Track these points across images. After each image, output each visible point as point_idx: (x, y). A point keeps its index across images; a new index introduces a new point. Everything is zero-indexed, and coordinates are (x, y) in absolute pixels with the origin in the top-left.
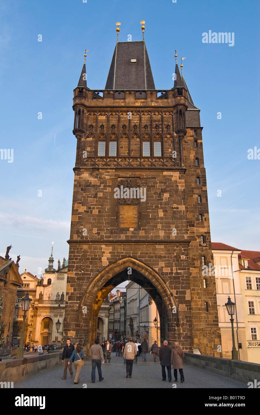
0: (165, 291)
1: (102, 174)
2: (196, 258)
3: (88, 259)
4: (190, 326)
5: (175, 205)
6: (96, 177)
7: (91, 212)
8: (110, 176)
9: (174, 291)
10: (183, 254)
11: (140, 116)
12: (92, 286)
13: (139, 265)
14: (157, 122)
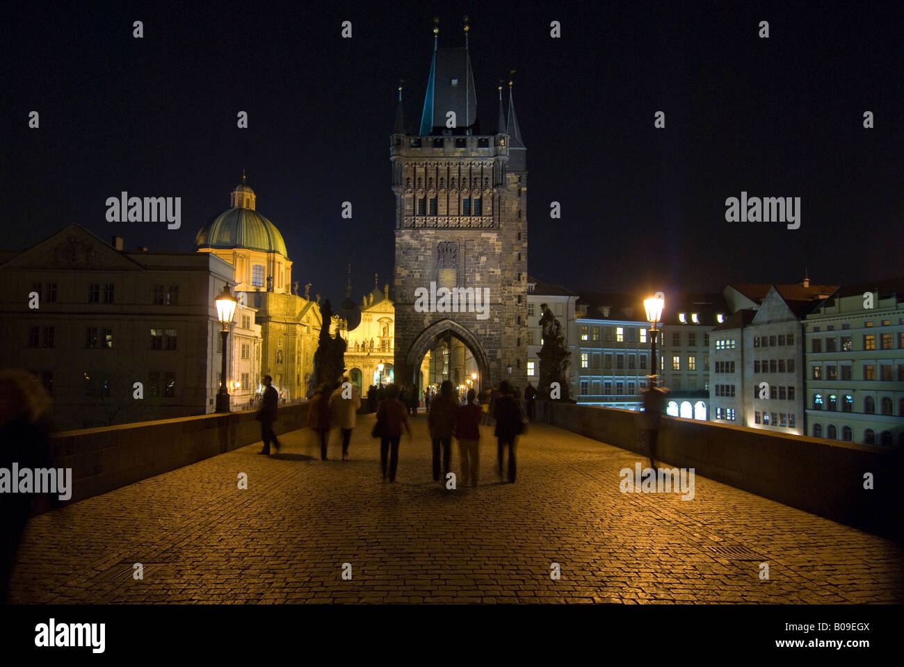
0: (479, 351)
1: (422, 236)
2: (511, 317)
3: (412, 322)
5: (492, 269)
6: (417, 240)
7: (413, 275)
8: (430, 238)
9: (487, 351)
10: (496, 317)
11: (459, 168)
12: (415, 345)
13: (457, 327)
14: (477, 176)
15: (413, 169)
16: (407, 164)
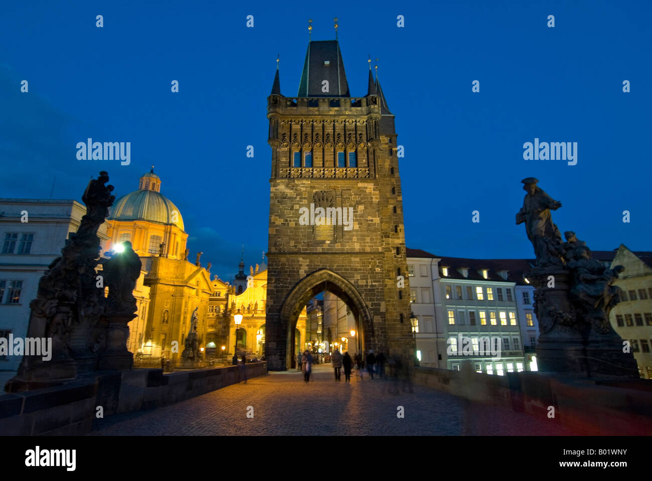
0: (361, 304)
1: (297, 185)
2: (391, 269)
3: (286, 272)
4: (385, 336)
5: (370, 218)
6: (292, 189)
7: (288, 224)
8: (306, 187)
9: (369, 304)
10: (378, 266)
11: (334, 125)
12: (289, 298)
13: (335, 278)
14: (351, 132)
15: (289, 125)
16: (284, 121)
